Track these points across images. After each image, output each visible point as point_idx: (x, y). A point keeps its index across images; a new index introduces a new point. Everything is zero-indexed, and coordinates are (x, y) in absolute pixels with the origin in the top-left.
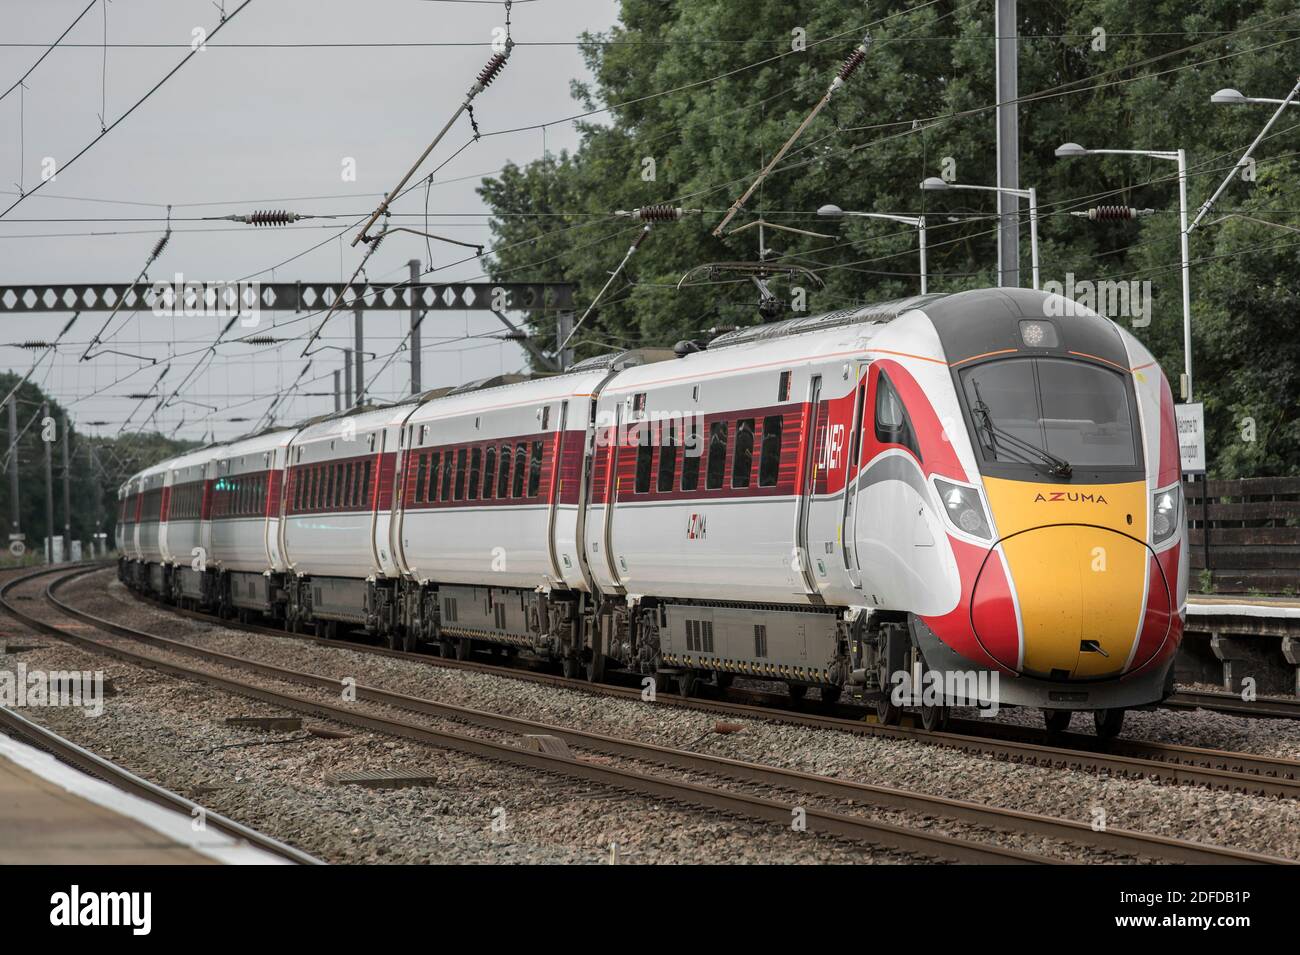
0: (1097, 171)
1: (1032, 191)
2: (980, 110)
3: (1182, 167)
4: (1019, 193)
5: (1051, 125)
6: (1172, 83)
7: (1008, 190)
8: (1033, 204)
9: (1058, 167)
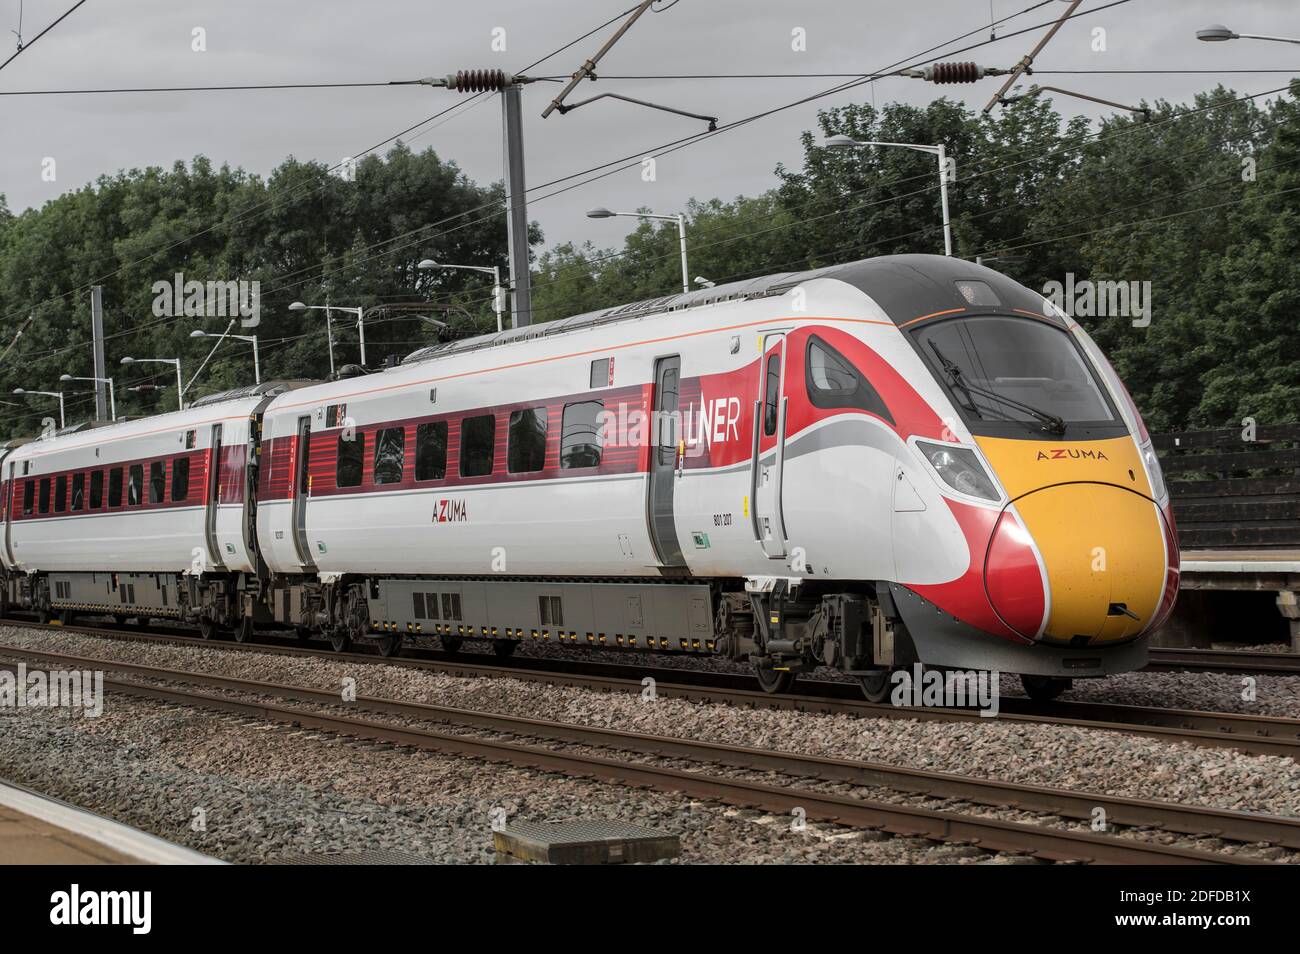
0: (140, 369)
1: (111, 379)
2: (87, 343)
3: (178, 367)
4: (105, 380)
5: (119, 349)
6: (173, 328)
7: (101, 380)
8: (111, 385)
9: (123, 368)
